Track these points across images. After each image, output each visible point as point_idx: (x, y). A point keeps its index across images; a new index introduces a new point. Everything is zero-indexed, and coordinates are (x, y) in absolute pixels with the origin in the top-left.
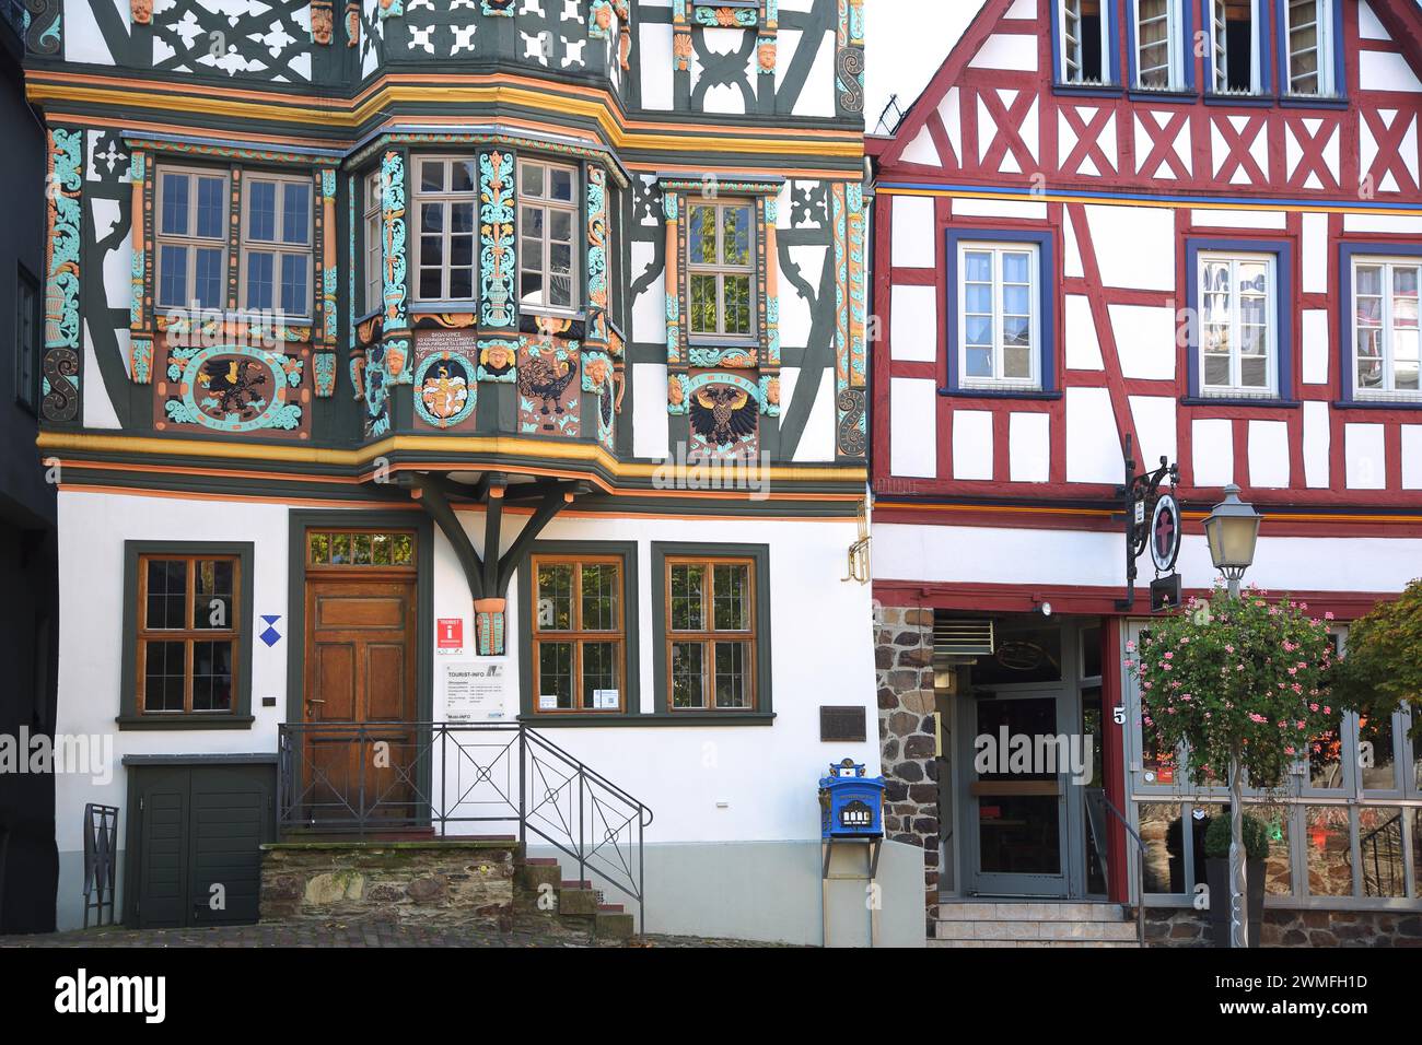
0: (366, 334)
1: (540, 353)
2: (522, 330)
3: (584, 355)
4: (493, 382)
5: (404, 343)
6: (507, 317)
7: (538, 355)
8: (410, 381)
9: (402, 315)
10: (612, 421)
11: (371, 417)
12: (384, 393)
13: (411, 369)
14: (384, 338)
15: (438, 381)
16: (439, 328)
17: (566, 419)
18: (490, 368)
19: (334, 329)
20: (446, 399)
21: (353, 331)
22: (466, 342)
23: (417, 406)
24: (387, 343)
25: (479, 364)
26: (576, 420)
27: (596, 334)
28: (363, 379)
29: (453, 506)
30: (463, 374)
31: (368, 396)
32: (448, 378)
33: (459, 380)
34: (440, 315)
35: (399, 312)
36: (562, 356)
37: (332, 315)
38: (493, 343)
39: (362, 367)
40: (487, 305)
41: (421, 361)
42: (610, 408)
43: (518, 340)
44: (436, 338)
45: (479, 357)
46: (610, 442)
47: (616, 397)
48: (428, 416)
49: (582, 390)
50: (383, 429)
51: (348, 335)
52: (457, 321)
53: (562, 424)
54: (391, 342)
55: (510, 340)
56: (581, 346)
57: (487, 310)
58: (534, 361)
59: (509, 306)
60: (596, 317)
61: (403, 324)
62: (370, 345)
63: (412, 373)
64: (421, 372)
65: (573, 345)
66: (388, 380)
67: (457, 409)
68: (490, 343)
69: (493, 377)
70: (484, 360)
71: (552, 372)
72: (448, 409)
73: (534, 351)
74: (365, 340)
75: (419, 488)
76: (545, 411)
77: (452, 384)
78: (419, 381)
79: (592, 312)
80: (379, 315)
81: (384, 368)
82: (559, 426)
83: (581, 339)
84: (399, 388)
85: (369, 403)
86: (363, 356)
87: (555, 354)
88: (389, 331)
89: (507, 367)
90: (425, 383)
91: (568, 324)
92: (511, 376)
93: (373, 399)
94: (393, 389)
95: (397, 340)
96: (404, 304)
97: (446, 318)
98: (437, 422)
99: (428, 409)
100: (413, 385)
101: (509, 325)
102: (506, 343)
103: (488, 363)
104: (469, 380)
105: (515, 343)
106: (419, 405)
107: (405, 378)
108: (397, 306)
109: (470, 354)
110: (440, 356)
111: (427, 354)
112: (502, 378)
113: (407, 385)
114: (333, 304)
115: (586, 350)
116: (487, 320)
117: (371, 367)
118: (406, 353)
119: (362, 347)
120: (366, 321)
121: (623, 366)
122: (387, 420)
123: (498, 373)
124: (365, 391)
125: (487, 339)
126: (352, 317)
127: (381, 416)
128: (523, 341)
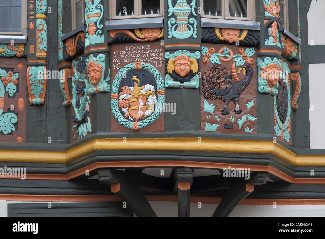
0: (71, 48)
1: (220, 60)
2: (204, 41)
3: (260, 60)
4: (178, 88)
5: (103, 56)
6: (190, 30)
7: (218, 62)
8: (107, 89)
9: (100, 32)
10: (288, 117)
11: (76, 121)
12: (86, 100)
13: (108, 79)
14: (86, 52)
15: (132, 88)
16: (132, 41)
17: (244, 118)
18: (175, 76)
19: (45, 44)
20: (138, 104)
21: (61, 45)
22: (155, 53)
23: (113, 111)
24: (88, 56)
25: (167, 73)
26: (253, 119)
27: (270, 42)
28: (70, 87)
29: (148, 197)
30: (153, 82)
31: (74, 102)
32: (140, 86)
33: (149, 87)
34: (132, 31)
35: (98, 29)
36: (240, 61)
37: (43, 32)
38: (178, 54)
39: (69, 76)
40: (173, 20)
41: (117, 71)
42: (287, 106)
43: (200, 50)
44: (130, 51)
45: (166, 66)
46: (287, 136)
47: (292, 94)
48: (123, 120)
49: (258, 92)
50: (86, 131)
51: (57, 49)
52: (146, 35)
53: (241, 122)
54: (92, 55)
55: (193, 51)
56: (257, 52)
57: (172, 25)
58: (215, 67)
59: (192, 20)
60: (270, 25)
61: (101, 40)
62: (75, 57)
63: (110, 83)
64: (116, 82)
65: (250, 52)
66: (89, 89)
67: (148, 112)
68: (175, 54)
69: (178, 83)
70: (170, 68)
71: (231, 77)
72: (140, 113)
73: (215, 59)
74: (72, 54)
75: (117, 183)
76: (225, 113)
77: (142, 91)
78: (115, 89)
79: (266, 21)
80: (82, 32)
81: (86, 78)
82: (238, 124)
83: (257, 46)
84: (98, 96)
85: (75, 108)
86: (70, 67)
87: (232, 61)
88: (90, 46)
89: (190, 75)
90: (120, 91)
91: (245, 34)
92: (194, 83)
93: (78, 106)
94: (93, 95)
95: (95, 54)
96: (102, 22)
97: (138, 34)
98: (131, 125)
99: (123, 113)
100: (110, 93)
101: (192, 36)
102: (189, 54)
103: (174, 71)
104: (158, 86)
105: (198, 53)
106: (115, 111)
107: (103, 86)
108: (96, 23)
109: (159, 64)
110: (133, 66)
111: (122, 65)
112: (186, 84)
113: (104, 92)
114: (43, 22)
115: (262, 56)
116: (173, 33)
117: (76, 76)
118: (104, 65)
119: (69, 59)
120: (72, 37)
121: (298, 67)
122: (89, 124)
123: (182, 79)
124: (72, 98)
125: (172, 51)
126: (60, 33)
127: (84, 121)
128: (205, 49)
